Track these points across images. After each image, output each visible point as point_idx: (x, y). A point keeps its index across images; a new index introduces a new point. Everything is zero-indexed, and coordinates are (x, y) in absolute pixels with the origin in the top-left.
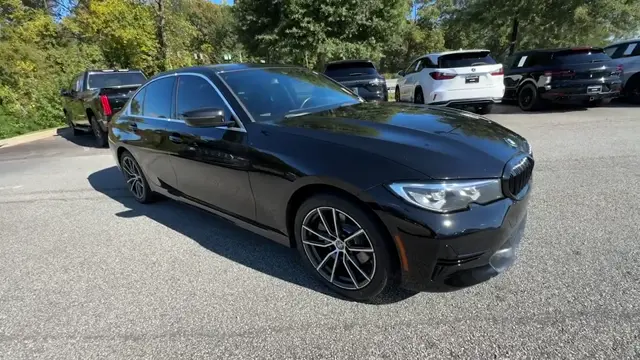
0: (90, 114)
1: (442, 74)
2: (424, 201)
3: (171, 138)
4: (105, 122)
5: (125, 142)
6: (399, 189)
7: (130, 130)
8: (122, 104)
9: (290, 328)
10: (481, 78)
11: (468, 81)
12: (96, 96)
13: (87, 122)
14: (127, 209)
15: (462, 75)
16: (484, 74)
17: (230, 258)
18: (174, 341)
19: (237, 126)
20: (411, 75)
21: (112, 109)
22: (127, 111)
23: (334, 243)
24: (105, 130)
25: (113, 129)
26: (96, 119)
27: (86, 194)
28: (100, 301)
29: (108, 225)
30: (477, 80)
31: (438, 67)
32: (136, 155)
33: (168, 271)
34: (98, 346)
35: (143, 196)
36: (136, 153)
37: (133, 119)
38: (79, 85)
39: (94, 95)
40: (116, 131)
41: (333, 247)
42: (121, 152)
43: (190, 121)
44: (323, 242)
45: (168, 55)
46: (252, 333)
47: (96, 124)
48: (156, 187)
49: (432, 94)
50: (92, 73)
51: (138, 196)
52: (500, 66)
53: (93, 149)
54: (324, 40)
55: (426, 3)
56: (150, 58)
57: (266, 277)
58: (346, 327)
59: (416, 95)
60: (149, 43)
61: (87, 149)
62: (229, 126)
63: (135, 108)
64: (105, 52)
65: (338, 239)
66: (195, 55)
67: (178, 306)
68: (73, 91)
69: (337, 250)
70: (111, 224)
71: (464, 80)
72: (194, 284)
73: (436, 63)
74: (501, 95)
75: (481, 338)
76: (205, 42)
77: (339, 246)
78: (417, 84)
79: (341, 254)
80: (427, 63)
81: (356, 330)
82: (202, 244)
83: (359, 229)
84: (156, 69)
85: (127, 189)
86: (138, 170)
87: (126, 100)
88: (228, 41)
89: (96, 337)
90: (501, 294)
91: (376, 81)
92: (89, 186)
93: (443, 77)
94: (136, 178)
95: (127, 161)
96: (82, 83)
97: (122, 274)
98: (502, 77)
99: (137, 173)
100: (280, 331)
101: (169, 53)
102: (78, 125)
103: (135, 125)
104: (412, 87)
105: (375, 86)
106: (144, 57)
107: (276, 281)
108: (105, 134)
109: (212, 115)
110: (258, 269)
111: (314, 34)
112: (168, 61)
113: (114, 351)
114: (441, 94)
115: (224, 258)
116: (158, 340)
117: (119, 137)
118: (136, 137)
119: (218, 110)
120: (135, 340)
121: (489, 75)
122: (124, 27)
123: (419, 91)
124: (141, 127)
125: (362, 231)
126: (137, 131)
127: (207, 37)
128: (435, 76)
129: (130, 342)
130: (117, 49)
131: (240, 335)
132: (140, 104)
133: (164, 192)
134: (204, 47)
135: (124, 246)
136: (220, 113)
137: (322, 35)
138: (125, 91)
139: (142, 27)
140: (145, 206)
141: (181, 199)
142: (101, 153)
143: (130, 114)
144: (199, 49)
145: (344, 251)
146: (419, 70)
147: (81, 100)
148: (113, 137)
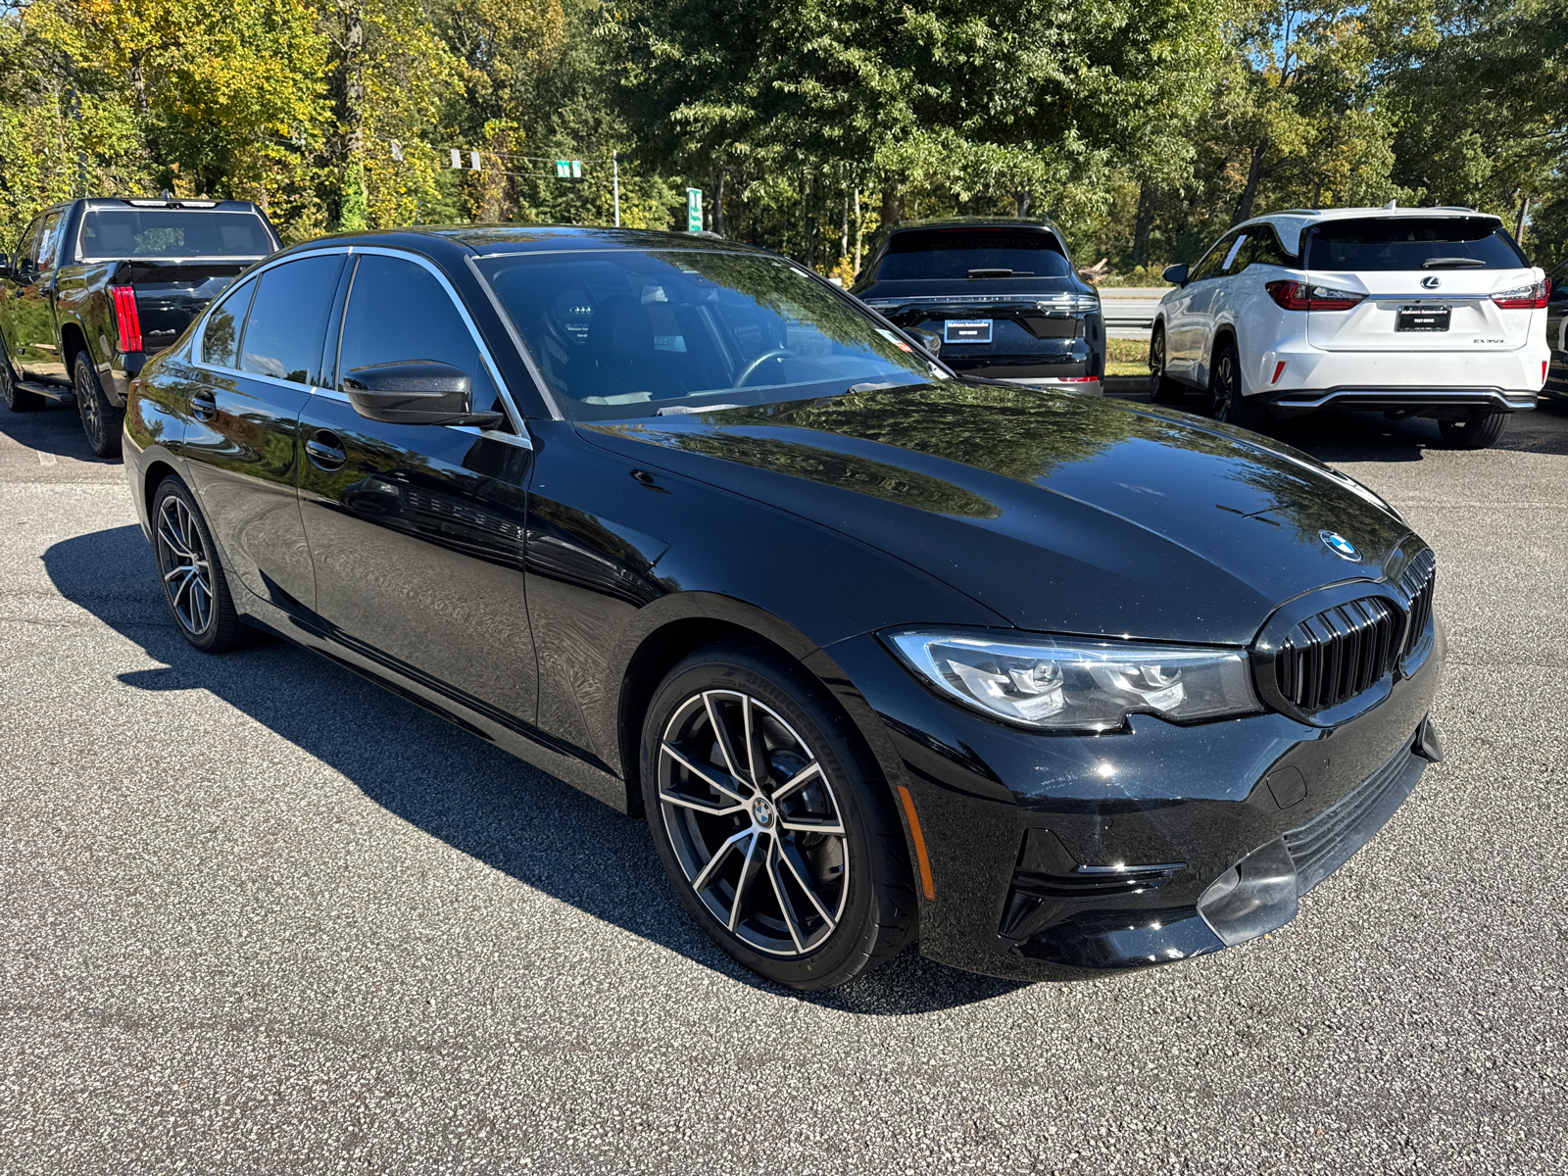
0: (74, 343)
1: (1310, 289)
2: (988, 692)
3: (312, 447)
4: (118, 375)
5: (174, 447)
6: (917, 649)
7: (193, 413)
8: (180, 320)
9: (580, 1045)
10: (1459, 316)
11: (1405, 323)
12: (101, 284)
13: (58, 369)
14: (155, 665)
15: (1385, 300)
16: (1472, 300)
17: (446, 839)
18: (238, 1042)
19: (507, 427)
20: (1207, 284)
21: (145, 333)
22: (192, 349)
23: (747, 805)
24: (115, 401)
25: (144, 403)
26: (90, 363)
27: (31, 607)
28: (43, 917)
29: (87, 708)
30: (1442, 323)
31: (1296, 263)
32: (201, 491)
33: (250, 858)
34: (26, 1030)
35: (209, 625)
36: (201, 484)
37: (205, 376)
38: (49, 243)
39: (93, 280)
40: (149, 412)
41: (744, 819)
42: (157, 479)
43: (370, 403)
44: (715, 799)
45: (357, 150)
46: (462, 1047)
47: (86, 381)
48: (253, 601)
49: (1269, 359)
50: (96, 208)
51: (192, 627)
52: (1536, 275)
53: (71, 463)
54: (905, 131)
55: (1330, 9)
56: (294, 159)
57: (543, 901)
58: (744, 1063)
59: (1216, 360)
60: (303, 109)
61: (47, 460)
62: (485, 424)
63: (217, 338)
64: (149, 129)
65: (758, 793)
66: (455, 155)
67: (263, 955)
68: (26, 262)
69: (756, 829)
70: (99, 705)
71: (1391, 317)
72: (324, 900)
73: (1292, 248)
74: (1536, 382)
75: (1143, 1137)
76: (497, 112)
77: (761, 811)
78: (1227, 317)
79: (764, 839)
80: (1264, 244)
81: (771, 1073)
82: (367, 791)
83: (808, 762)
84: (310, 196)
85: (160, 600)
86: (203, 540)
87: (194, 307)
88: (577, 110)
89: (20, 1009)
90: (1259, 1027)
91: (1063, 302)
92: (47, 582)
93: (1311, 301)
94: (194, 568)
95: (172, 510)
96: (60, 235)
97: (114, 850)
98: (1541, 315)
99: (197, 548)
100: (547, 1050)
101: (361, 140)
102: (30, 377)
103: (211, 399)
104: (1208, 325)
105: (1058, 317)
106: (275, 152)
107: (572, 915)
108: (114, 415)
109: (434, 389)
110: (525, 879)
111: (874, 102)
112: (352, 173)
113: (68, 1049)
114: (1303, 364)
115: (426, 838)
116: (192, 1034)
117: (157, 430)
118: (206, 436)
119: (458, 375)
120: (127, 1027)
121: (1488, 306)
122: (226, 49)
123: (1225, 342)
124: (229, 404)
125: (816, 768)
126: (216, 418)
127: (506, 93)
128: (1284, 295)
129: (114, 1031)
130: (189, 121)
131: (428, 1048)
132: (237, 324)
133: (279, 619)
134: (490, 127)
135: (131, 772)
136: (461, 386)
137: (901, 110)
138: (195, 274)
139: (287, 55)
140: (209, 661)
141: (330, 646)
142: (96, 476)
143: (197, 361)
144: (473, 131)
145: (773, 832)
146: (1236, 269)
147: (47, 293)
148: (139, 429)
